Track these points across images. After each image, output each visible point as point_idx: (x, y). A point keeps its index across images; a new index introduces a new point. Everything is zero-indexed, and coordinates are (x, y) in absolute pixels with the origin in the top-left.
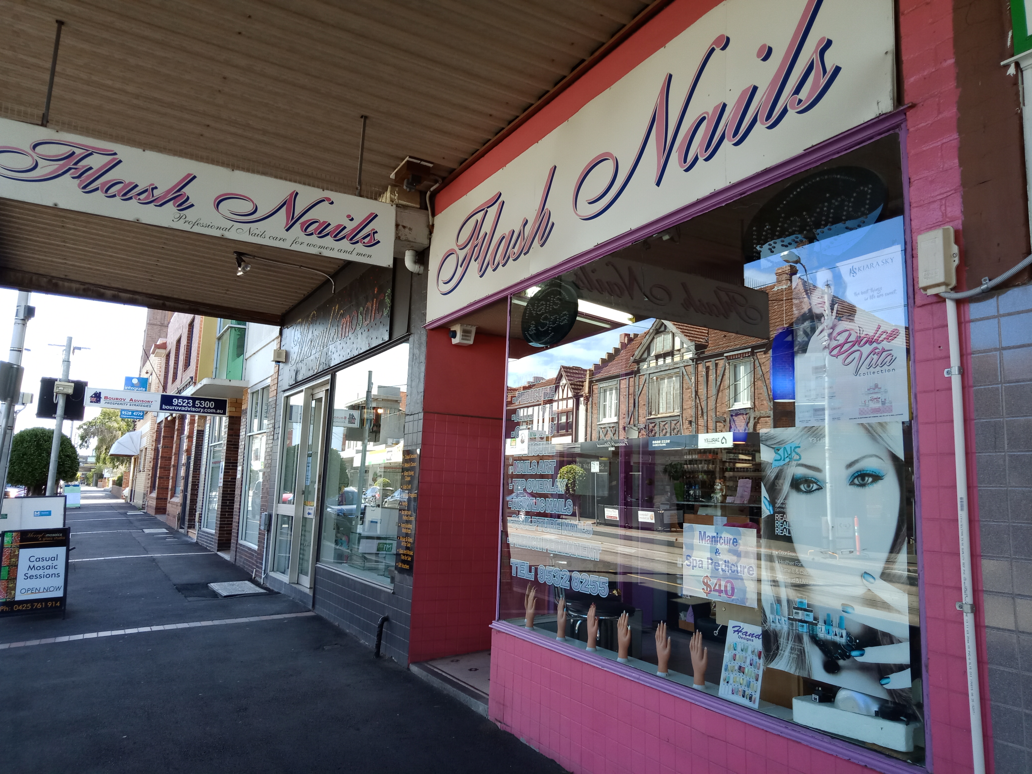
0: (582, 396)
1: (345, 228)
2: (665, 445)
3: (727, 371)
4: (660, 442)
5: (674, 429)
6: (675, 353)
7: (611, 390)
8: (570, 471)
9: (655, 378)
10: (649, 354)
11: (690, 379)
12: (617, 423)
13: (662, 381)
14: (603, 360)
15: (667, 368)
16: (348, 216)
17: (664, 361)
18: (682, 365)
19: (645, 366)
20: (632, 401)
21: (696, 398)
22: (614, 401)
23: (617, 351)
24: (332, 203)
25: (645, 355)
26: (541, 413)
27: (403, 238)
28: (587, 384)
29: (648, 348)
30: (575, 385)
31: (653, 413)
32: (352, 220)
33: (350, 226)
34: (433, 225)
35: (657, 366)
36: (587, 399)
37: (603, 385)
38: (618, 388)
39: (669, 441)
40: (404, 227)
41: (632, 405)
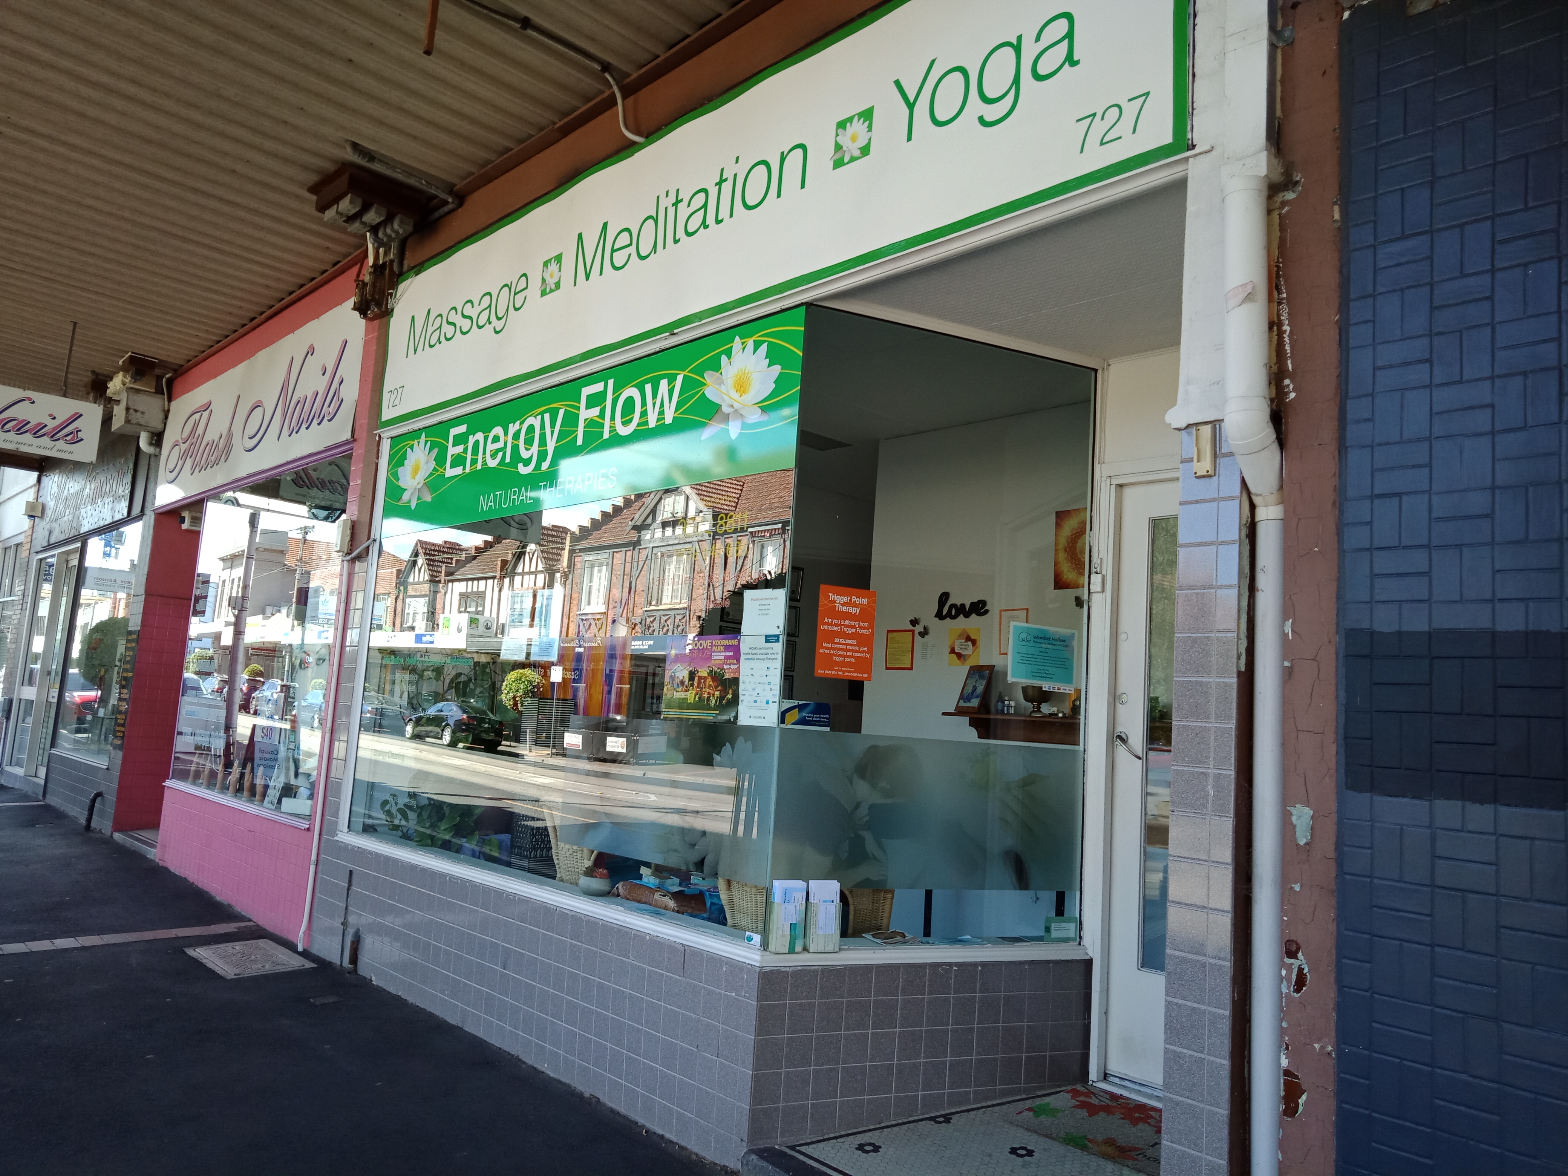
0: (558, 571)
1: (46, 426)
2: (646, 647)
3: (750, 552)
4: (640, 643)
5: (678, 626)
6: (689, 521)
7: (601, 565)
8: (521, 678)
9: (659, 554)
10: (654, 519)
11: (704, 560)
12: (604, 613)
13: (669, 560)
14: (593, 521)
15: (676, 542)
16: (50, 415)
17: (674, 531)
18: (695, 539)
19: (648, 537)
20: (627, 585)
21: (709, 585)
22: (604, 583)
23: (617, 510)
24: (33, 402)
25: (650, 520)
26: (496, 590)
27: (134, 421)
28: (566, 554)
29: (653, 512)
30: (548, 553)
31: (654, 603)
32: (54, 418)
33: (51, 424)
34: (169, 411)
35: (662, 539)
36: (565, 576)
37: (590, 557)
38: (610, 563)
39: (651, 642)
40: (136, 411)
41: (626, 590)
